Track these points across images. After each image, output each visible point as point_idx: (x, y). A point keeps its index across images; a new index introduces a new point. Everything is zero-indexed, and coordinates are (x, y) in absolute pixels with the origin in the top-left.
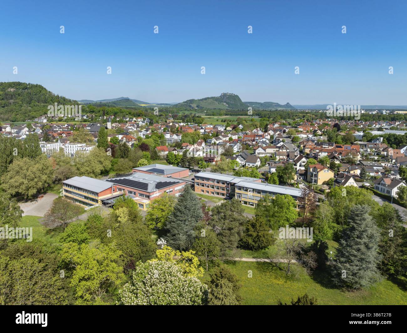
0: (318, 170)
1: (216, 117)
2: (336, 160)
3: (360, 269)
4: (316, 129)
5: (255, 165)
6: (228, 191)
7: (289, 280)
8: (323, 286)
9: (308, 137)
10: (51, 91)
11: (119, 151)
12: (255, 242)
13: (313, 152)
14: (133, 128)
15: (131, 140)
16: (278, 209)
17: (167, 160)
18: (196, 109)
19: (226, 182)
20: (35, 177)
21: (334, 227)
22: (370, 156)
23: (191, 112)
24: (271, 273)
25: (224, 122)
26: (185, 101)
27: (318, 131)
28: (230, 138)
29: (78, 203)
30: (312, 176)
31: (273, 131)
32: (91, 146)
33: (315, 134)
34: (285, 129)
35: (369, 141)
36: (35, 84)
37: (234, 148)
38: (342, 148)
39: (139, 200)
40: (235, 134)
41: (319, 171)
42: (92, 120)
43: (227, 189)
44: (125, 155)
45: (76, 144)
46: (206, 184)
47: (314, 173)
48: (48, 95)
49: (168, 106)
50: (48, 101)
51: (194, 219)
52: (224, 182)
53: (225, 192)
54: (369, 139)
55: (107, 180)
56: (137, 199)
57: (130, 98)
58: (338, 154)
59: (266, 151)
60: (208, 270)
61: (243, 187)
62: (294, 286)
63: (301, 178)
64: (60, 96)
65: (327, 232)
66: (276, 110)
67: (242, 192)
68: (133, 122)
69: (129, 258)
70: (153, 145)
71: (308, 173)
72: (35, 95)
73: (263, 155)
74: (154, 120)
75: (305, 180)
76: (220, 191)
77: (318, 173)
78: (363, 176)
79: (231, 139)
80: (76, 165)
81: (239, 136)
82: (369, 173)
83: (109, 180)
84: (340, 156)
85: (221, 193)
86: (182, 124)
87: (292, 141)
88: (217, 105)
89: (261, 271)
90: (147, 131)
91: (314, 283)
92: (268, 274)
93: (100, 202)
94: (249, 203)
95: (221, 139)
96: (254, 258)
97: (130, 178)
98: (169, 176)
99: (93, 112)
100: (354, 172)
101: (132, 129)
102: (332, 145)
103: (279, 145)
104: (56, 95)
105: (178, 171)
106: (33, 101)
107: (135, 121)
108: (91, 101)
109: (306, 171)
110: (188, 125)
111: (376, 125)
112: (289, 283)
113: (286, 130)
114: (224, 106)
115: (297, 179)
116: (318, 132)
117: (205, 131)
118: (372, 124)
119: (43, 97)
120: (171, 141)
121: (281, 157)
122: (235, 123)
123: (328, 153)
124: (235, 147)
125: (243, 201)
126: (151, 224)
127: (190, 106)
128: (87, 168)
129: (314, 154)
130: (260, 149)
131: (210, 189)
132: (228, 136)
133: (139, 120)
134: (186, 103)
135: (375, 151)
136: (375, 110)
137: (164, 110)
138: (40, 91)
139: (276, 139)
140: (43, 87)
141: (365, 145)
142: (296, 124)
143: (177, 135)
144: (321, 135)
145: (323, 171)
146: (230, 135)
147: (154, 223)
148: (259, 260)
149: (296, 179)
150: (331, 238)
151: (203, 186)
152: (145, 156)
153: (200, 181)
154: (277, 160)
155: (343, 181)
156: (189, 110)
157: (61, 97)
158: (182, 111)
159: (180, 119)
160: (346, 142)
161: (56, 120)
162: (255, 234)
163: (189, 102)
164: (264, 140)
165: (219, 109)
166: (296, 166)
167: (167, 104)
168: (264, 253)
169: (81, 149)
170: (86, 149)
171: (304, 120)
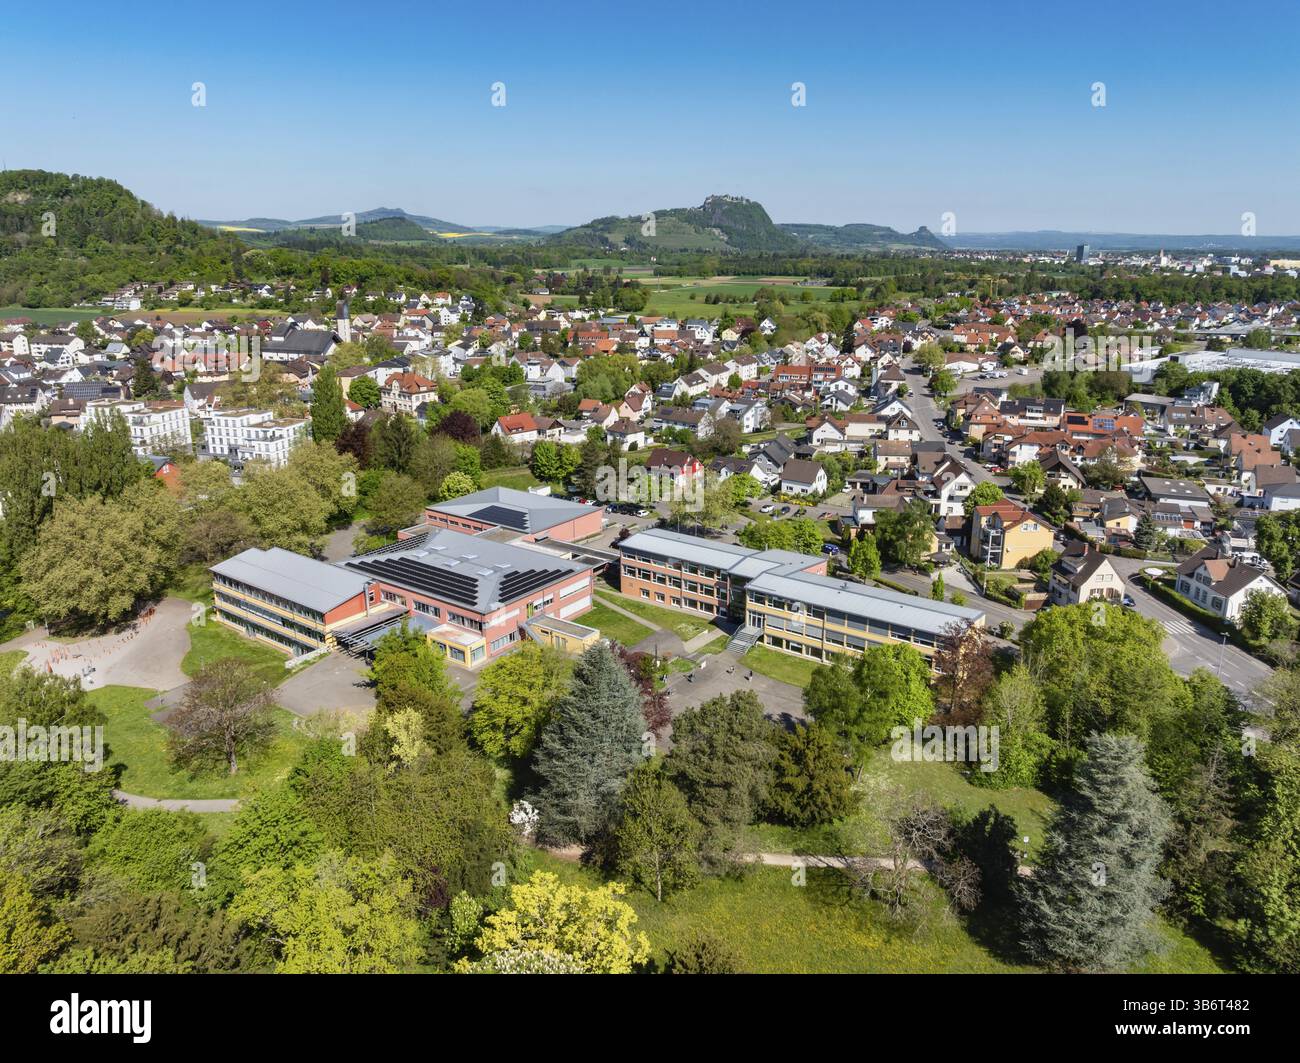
0: (1006, 524)
1: (687, 283)
2: (1063, 475)
3: (1101, 924)
4: (1010, 340)
5: (810, 490)
6: (724, 596)
7: (896, 934)
8: (996, 956)
9: (981, 369)
10: (148, 200)
11: (383, 442)
12: (803, 808)
13: (995, 441)
14: (421, 335)
15: (415, 388)
16: (873, 697)
17: (532, 468)
18: (622, 253)
19: (718, 571)
20: (126, 560)
21: (1041, 746)
22: (1174, 454)
23: (606, 262)
24: (846, 908)
25: (715, 303)
26: (588, 221)
27: (1016, 348)
28: (731, 377)
29: (261, 637)
30: (985, 541)
31: (870, 348)
32: (292, 423)
33: (1006, 358)
34: (908, 338)
35: (1175, 393)
36: (95, 178)
37: (745, 417)
38: (1086, 423)
39: (451, 633)
40: (749, 361)
41: (1009, 527)
42: (288, 301)
43: (722, 590)
44: (400, 455)
45: (244, 414)
46: (655, 574)
47: (993, 533)
48: (138, 216)
49: (533, 240)
50: (141, 235)
51: (620, 747)
52: (711, 571)
53: (714, 600)
54: (1175, 385)
55: (349, 565)
56: (444, 631)
57: (406, 211)
58: (1073, 450)
59: (844, 434)
60: (663, 901)
61: (770, 595)
62: (912, 955)
63: (952, 546)
64: (179, 219)
65: (1018, 763)
66: (884, 255)
67: (766, 608)
68: (419, 308)
69: (430, 876)
70: (488, 410)
71: (974, 531)
72: (97, 214)
73: (837, 448)
74: (488, 304)
75: (964, 550)
76: (700, 596)
77: (1003, 532)
78: (1145, 539)
79: (735, 381)
80: (250, 509)
81: (761, 365)
82: (1165, 528)
83: (356, 561)
84: (1079, 457)
85: (701, 603)
86: (578, 315)
87: (930, 386)
88: (692, 238)
89: (815, 900)
90: (465, 346)
91: (971, 946)
92: (837, 912)
93: (330, 641)
94: (788, 642)
95: (704, 381)
96: (798, 853)
97: (419, 555)
98: (539, 536)
99: (289, 273)
100: (1118, 524)
101: (417, 338)
102: (1057, 413)
103: (887, 412)
104: (165, 216)
105: (568, 518)
106: (92, 236)
107: (427, 306)
108: (279, 222)
109: (969, 520)
110: (597, 317)
111: (1202, 320)
112: (897, 943)
113: (914, 341)
114: (716, 239)
115: (940, 548)
116: (1013, 353)
117: (652, 341)
118: (1189, 318)
119: (122, 221)
120: (544, 388)
121: (893, 459)
122: (750, 312)
123: (1041, 447)
124: (749, 414)
125: (768, 636)
126: (491, 740)
127: (605, 241)
128: (286, 519)
129: (996, 446)
130: (827, 426)
131: (669, 589)
132: (727, 369)
133: (440, 301)
134: (589, 231)
135: (1192, 432)
136: (1203, 254)
137: (520, 258)
138: (114, 202)
139: (878, 382)
140: (120, 187)
141: (1163, 409)
142: (945, 316)
143: (563, 364)
144: (1024, 363)
145: (1019, 528)
146: (731, 364)
147: (500, 736)
148: (813, 861)
149: (934, 548)
150: (1030, 782)
151: (647, 576)
152: (464, 459)
153: (638, 563)
154: (879, 470)
155: (1079, 569)
156: (601, 254)
157: (183, 220)
158: (576, 258)
159: (571, 294)
160: (1103, 396)
161: (172, 302)
162: (800, 784)
163: (601, 226)
164: (841, 384)
165: (699, 251)
166: (939, 497)
167: (527, 232)
168: (828, 836)
169: (261, 435)
170: (277, 434)
171: (972, 296)
